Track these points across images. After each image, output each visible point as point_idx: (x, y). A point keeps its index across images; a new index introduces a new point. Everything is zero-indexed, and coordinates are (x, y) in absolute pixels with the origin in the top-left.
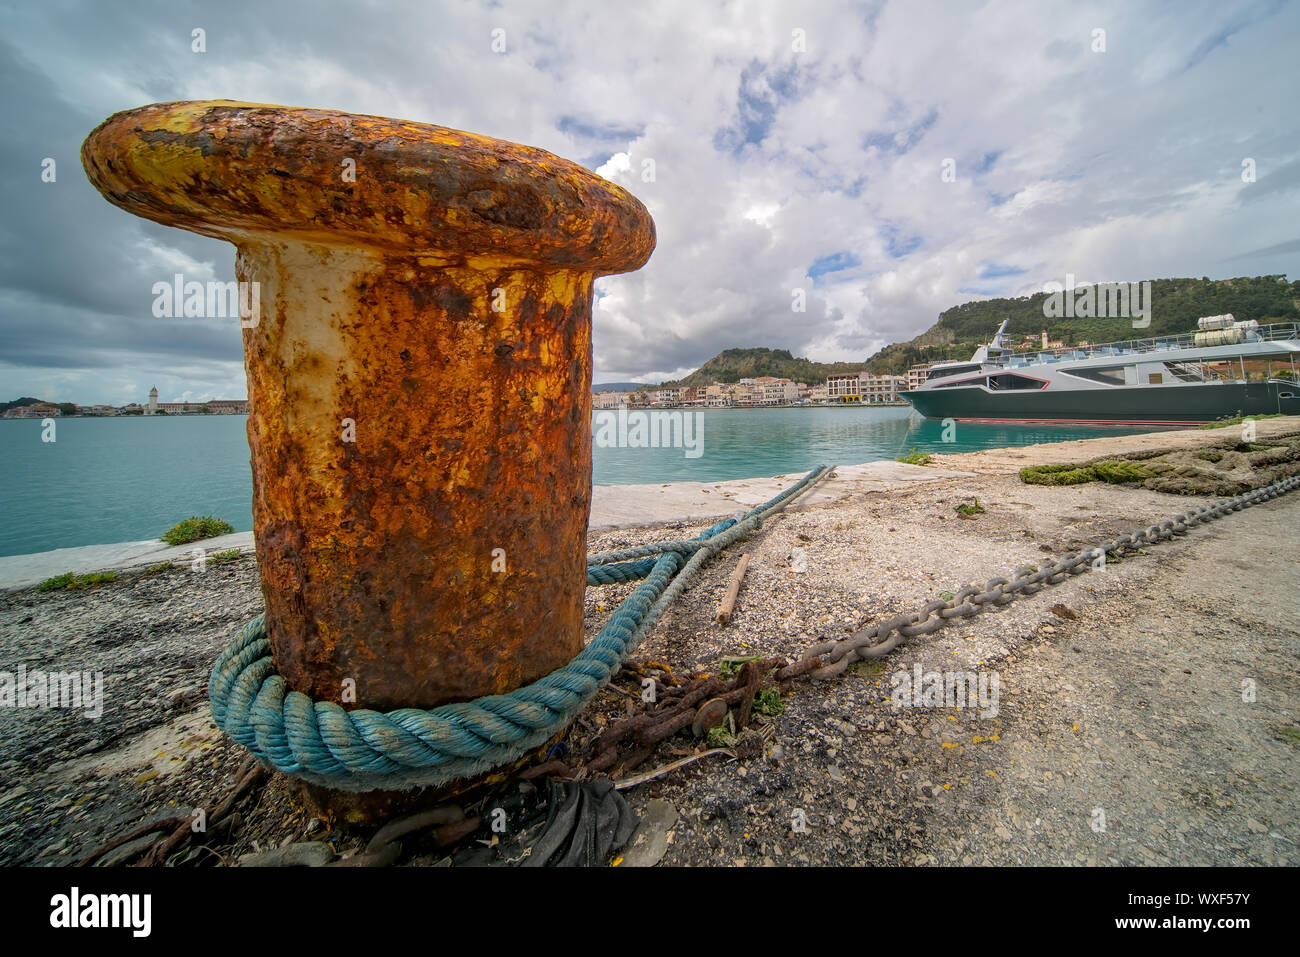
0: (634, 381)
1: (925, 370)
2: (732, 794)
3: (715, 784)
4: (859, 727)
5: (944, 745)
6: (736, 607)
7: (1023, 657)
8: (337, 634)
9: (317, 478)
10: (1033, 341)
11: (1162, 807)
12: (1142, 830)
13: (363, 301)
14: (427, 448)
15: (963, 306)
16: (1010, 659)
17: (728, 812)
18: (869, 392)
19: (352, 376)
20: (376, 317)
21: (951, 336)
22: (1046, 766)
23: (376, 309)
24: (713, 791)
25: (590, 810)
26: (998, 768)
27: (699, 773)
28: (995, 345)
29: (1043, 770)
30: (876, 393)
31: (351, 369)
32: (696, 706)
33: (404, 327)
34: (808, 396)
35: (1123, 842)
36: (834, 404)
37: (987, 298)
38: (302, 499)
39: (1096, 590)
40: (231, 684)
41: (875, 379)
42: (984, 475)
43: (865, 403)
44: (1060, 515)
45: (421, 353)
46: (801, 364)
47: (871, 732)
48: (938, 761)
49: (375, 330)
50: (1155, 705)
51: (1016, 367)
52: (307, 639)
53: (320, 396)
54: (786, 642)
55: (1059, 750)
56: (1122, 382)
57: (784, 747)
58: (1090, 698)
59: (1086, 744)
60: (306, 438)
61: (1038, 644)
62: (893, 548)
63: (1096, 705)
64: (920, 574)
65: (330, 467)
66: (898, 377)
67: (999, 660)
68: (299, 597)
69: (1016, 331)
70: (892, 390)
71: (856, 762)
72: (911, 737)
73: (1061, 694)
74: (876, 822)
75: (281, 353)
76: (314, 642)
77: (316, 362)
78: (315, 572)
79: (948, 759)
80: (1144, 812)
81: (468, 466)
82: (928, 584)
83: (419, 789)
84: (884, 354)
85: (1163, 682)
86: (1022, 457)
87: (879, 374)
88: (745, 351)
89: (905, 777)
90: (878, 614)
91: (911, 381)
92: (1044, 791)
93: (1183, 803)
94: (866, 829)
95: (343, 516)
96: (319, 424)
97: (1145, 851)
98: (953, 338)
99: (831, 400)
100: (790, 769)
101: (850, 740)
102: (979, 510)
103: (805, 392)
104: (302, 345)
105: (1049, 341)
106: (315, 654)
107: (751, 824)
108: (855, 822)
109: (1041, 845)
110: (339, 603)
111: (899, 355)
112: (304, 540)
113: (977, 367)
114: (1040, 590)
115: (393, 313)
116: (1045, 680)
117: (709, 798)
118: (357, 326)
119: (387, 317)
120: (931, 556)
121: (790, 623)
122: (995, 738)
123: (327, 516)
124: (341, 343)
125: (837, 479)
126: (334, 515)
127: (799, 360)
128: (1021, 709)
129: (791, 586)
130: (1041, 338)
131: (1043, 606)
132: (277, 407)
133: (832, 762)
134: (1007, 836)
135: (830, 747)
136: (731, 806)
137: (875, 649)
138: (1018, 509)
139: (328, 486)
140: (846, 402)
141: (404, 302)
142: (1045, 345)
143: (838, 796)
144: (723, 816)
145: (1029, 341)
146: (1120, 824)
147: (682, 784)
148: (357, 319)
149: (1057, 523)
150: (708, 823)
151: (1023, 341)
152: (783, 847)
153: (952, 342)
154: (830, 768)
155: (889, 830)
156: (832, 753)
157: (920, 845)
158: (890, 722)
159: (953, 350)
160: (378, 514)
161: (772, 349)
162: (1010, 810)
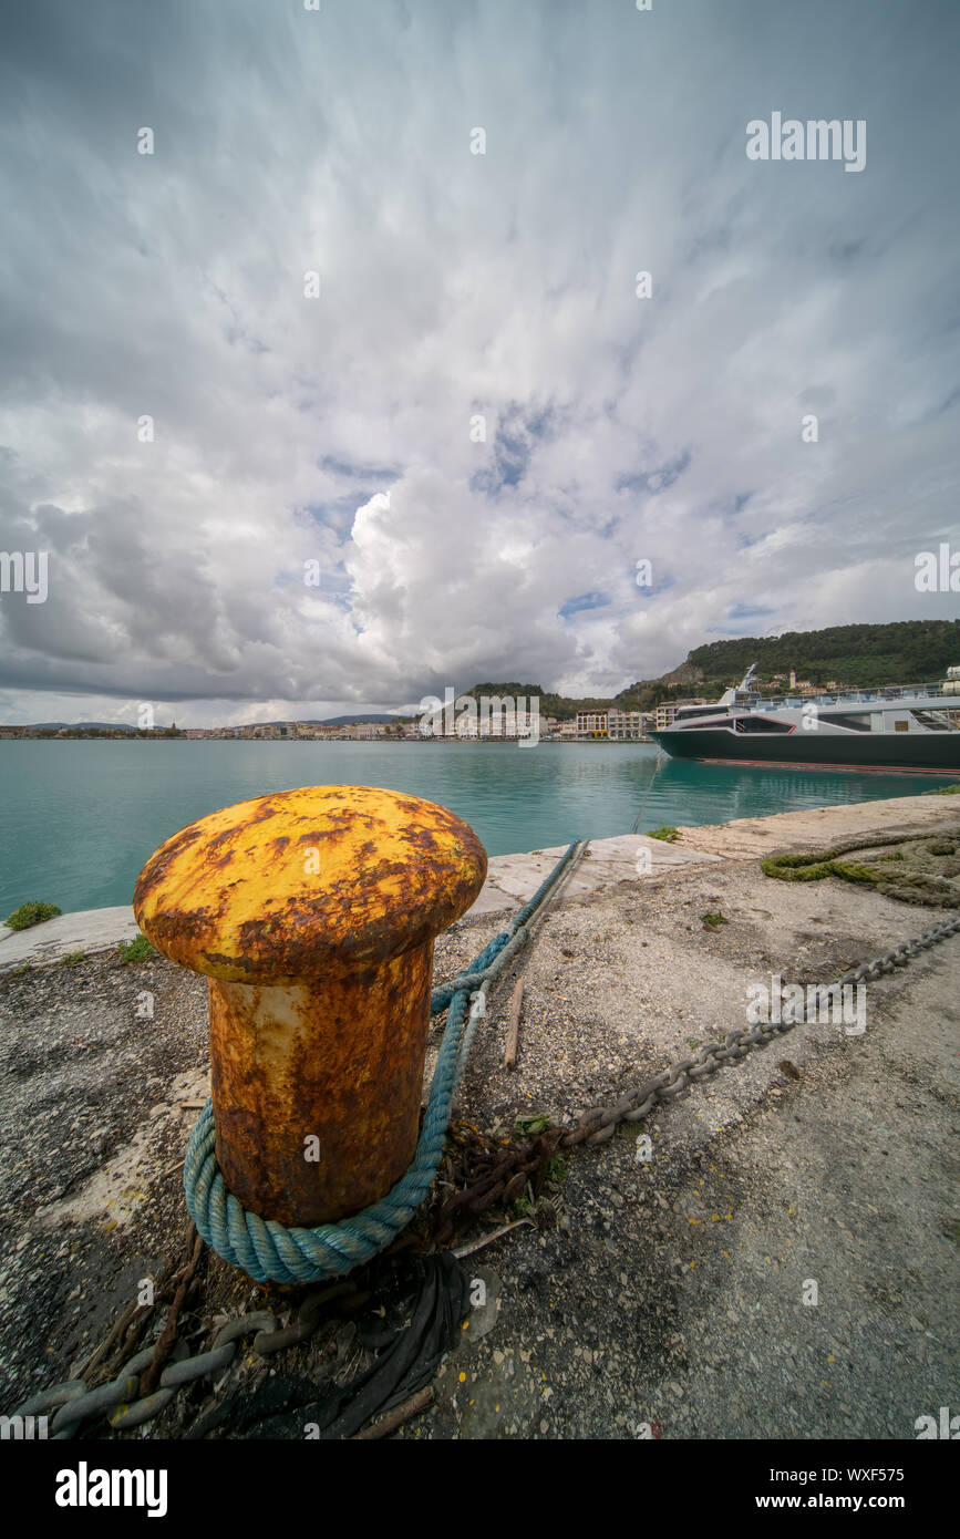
0: (390, 712)
1: (673, 708)
2: (538, 1264)
3: (524, 1253)
4: (625, 1198)
5: (691, 1221)
6: (519, 1049)
7: (753, 1125)
8: (281, 1182)
9: (275, 1092)
10: (781, 681)
11: (850, 1300)
12: (833, 1321)
13: (313, 993)
14: (347, 1068)
15: (712, 645)
16: (743, 1127)
17: (537, 1282)
18: (617, 728)
19: (303, 1037)
20: (321, 1001)
21: (699, 674)
22: (766, 1250)
23: (321, 997)
24: (523, 1260)
25: (444, 1285)
26: (730, 1250)
27: (511, 1240)
28: (743, 688)
29: (764, 1254)
30: (624, 729)
31: (303, 1033)
32: (505, 1179)
33: (338, 1004)
34: (558, 730)
35: (819, 1331)
36: (583, 739)
37: (737, 638)
38: (263, 1102)
39: (820, 1042)
40: (207, 1206)
41: (623, 715)
42: (728, 859)
43: (613, 738)
44: (795, 928)
45: (347, 1017)
46: (551, 699)
47: (634, 1203)
48: (686, 1238)
49: (320, 1009)
50: (855, 1190)
51: (763, 710)
52: (261, 1183)
53: (280, 1045)
54: (562, 1092)
55: (776, 1234)
56: (868, 728)
57: (571, 1219)
58: (804, 1178)
59: (798, 1230)
60: (268, 1067)
61: (766, 1109)
62: (645, 972)
63: (808, 1187)
64: (670, 1009)
65: (285, 1086)
66: (646, 714)
67: (734, 1127)
68: (257, 1159)
69: (764, 671)
70: (640, 727)
71: (625, 1236)
72: (665, 1211)
73: (781, 1172)
74: (642, 1299)
75: (254, 1018)
76: (266, 1185)
77: (278, 1026)
78: (270, 1145)
79: (693, 1237)
80: (836, 1303)
81: (369, 1070)
82: (676, 1023)
83: (334, 1279)
84: (633, 691)
85: (864, 1164)
86: (764, 834)
87: (627, 710)
88: (497, 686)
89: (661, 1254)
90: (636, 1062)
91: (659, 718)
92: (763, 1275)
93: (865, 1296)
94: (636, 1304)
95: (292, 1115)
96: (279, 1062)
97: (833, 1341)
98: (701, 676)
99: (580, 736)
100: (576, 1239)
101: (620, 1212)
102: (721, 920)
103: (554, 727)
104: (269, 1017)
105: (797, 680)
106: (266, 1193)
107: (554, 1294)
108: (628, 1298)
109: (760, 1330)
110: (286, 1166)
111: (648, 692)
112: (263, 1125)
113: (724, 710)
114: (772, 1039)
115: (332, 998)
116: (770, 1155)
117: (522, 1268)
118: (308, 1008)
119: (327, 1000)
120: (679, 985)
121: (563, 1069)
122: (728, 1217)
123: (281, 1114)
124: (297, 1019)
125: (591, 858)
126: (286, 1114)
127: (549, 695)
128: (749, 1186)
129: (561, 1020)
130: (789, 677)
131: (773, 1060)
132: (249, 1049)
133: (607, 1234)
134: (735, 1319)
135: (605, 1220)
136: (538, 1275)
137: (635, 1114)
138: (757, 918)
139: (283, 1096)
140: (595, 737)
141: (338, 990)
142: (793, 685)
143: (614, 1268)
144: (533, 1285)
145: (778, 680)
146: (817, 1314)
147: (500, 1251)
148: (308, 1004)
149: (792, 941)
150: (524, 1291)
151: (771, 680)
152: (578, 1318)
153: (701, 680)
154: (606, 1241)
155: (652, 1307)
156: (607, 1225)
157: (674, 1323)
158: (648, 1192)
159: (702, 688)
160: (315, 1113)
161: (523, 684)
162: (738, 1293)
